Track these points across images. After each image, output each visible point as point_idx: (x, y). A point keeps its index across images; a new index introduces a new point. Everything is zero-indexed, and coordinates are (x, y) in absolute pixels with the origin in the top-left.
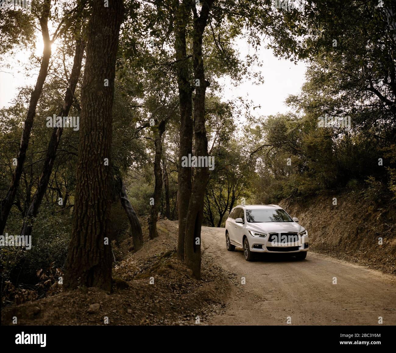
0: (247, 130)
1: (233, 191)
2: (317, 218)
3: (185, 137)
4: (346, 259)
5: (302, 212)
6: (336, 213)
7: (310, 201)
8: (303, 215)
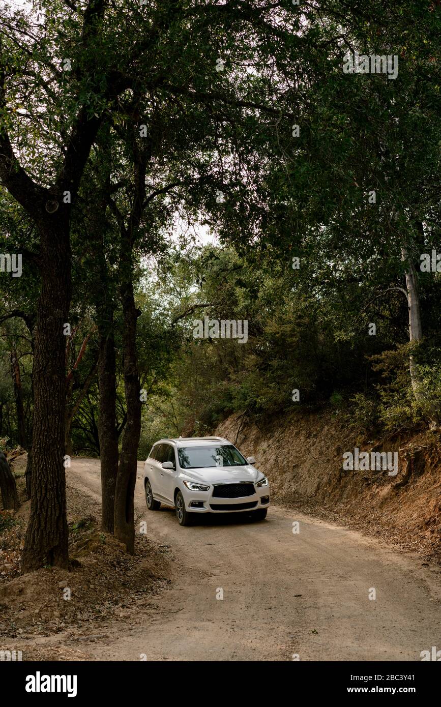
2: (286, 450)
4: (323, 516)
5: (263, 439)
6: (314, 444)
7: (275, 422)
8: (264, 445)
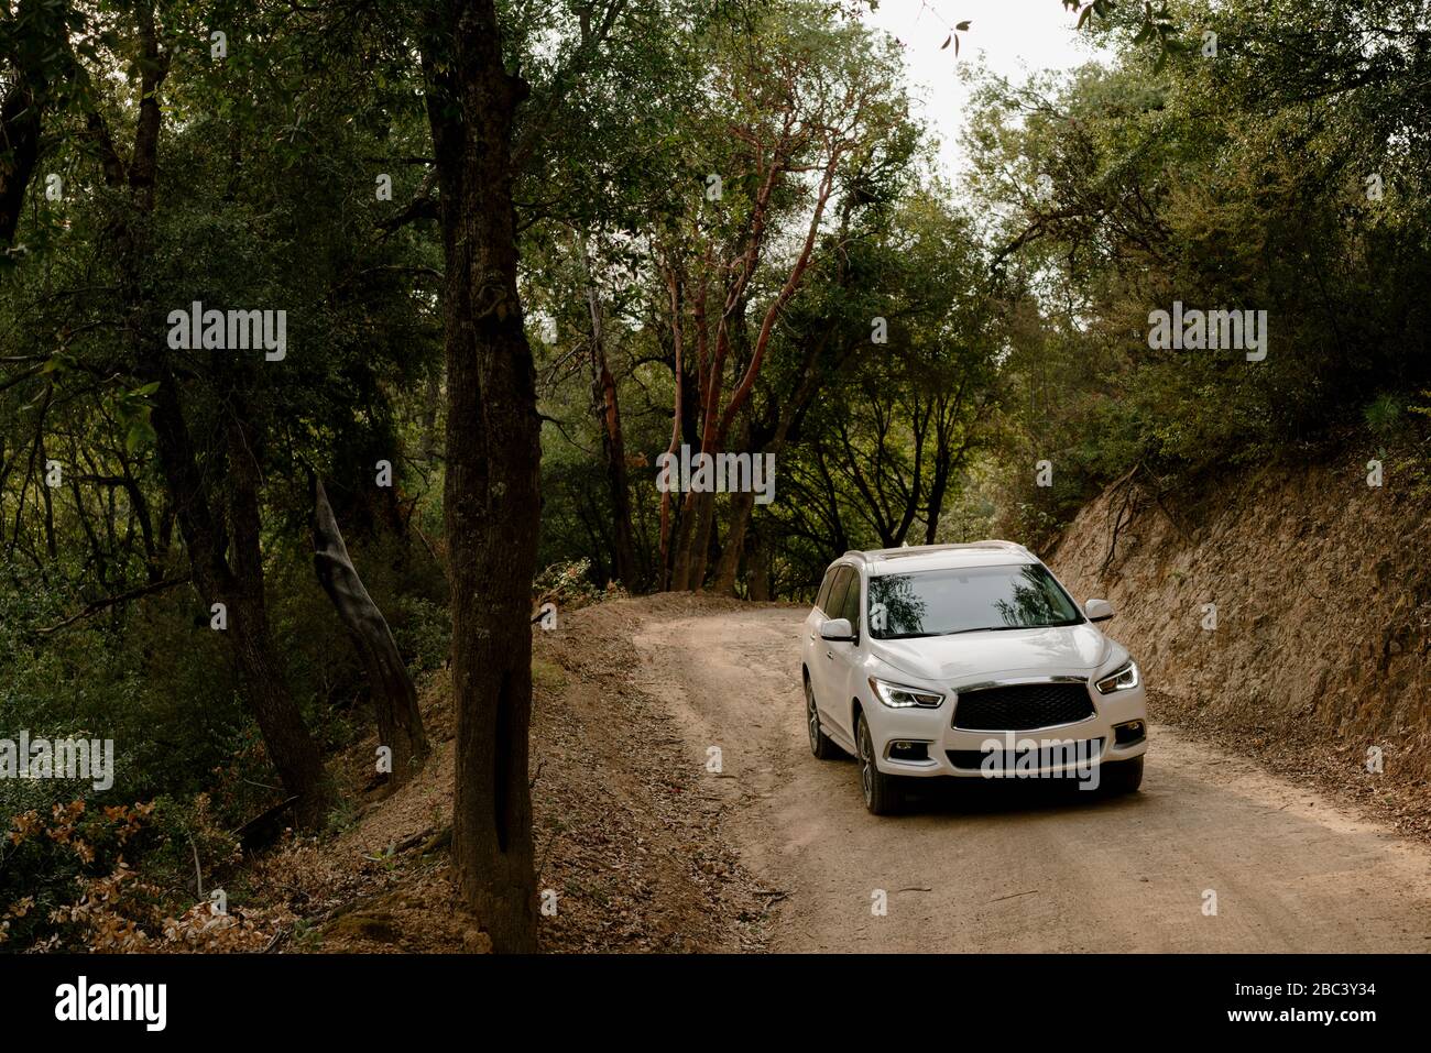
0: (985, 138)
1: (940, 429)
3: (463, 324)
4: (1324, 782)
6: (1317, 553)
7: (1215, 495)
8: (1182, 562)
